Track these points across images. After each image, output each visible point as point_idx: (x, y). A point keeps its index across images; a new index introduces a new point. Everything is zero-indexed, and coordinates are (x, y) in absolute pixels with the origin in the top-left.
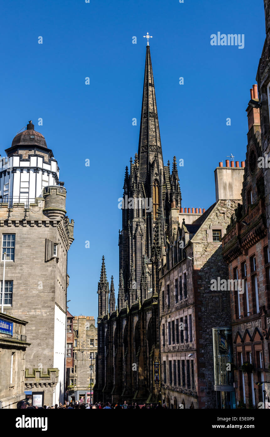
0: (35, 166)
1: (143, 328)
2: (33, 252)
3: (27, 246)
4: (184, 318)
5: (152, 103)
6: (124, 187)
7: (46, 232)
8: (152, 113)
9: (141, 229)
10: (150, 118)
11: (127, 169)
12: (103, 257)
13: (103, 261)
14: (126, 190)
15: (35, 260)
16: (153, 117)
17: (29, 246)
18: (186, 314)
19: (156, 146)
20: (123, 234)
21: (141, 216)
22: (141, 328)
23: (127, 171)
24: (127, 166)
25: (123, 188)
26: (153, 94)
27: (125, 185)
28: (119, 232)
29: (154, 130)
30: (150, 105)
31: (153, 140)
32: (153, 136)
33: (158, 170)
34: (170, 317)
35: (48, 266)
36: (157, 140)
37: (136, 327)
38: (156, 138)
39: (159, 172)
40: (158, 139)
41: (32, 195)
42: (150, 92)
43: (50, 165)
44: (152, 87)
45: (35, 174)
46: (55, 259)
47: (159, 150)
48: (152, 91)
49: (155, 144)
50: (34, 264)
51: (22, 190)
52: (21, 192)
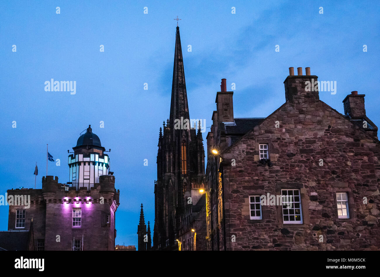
0: (94, 160)
5: (181, 75)
6: (158, 144)
7: (102, 207)
8: (181, 84)
9: (172, 182)
10: (180, 89)
11: (161, 130)
12: (142, 205)
13: (142, 208)
14: (160, 147)
17: (91, 216)
19: (183, 112)
20: (158, 184)
21: (172, 171)
23: (161, 132)
24: (161, 128)
25: (158, 146)
26: (181, 68)
27: (159, 143)
28: (155, 182)
29: (183, 98)
30: (179, 78)
31: (181, 107)
32: (182, 104)
33: (186, 132)
35: (103, 230)
36: (185, 107)
38: (184, 105)
39: (186, 134)
41: (92, 181)
43: (104, 158)
44: (181, 62)
45: (93, 166)
46: (108, 225)
47: (187, 115)
48: (181, 65)
49: (184, 110)
50: (94, 228)
51: (85, 177)
52: (84, 179)
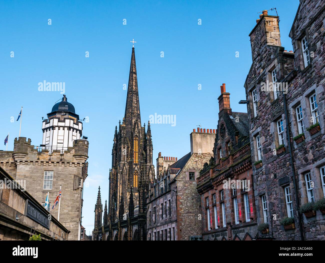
0: (69, 126)
1: (130, 236)
2: (65, 184)
3: (61, 180)
4: (168, 230)
5: (135, 85)
6: (114, 140)
7: (75, 171)
8: (135, 92)
9: (126, 169)
10: (134, 95)
11: (116, 128)
12: (99, 187)
13: (99, 190)
14: (115, 142)
15: (66, 189)
16: (135, 94)
17: (63, 180)
18: (169, 227)
20: (112, 171)
21: (126, 160)
22: (129, 236)
24: (116, 126)
27: (114, 138)
28: (110, 170)
29: (136, 102)
30: (133, 86)
31: (135, 109)
32: (135, 107)
33: (138, 129)
34: (155, 229)
35: (75, 193)
37: (124, 235)
39: (138, 131)
40: (138, 109)
41: (65, 145)
42: (134, 78)
43: (78, 125)
44: (135, 74)
45: (68, 131)
46: (80, 189)
47: (139, 116)
48: (135, 77)
49: (136, 112)
50: (66, 192)
51: (59, 141)
52: (58, 143)
